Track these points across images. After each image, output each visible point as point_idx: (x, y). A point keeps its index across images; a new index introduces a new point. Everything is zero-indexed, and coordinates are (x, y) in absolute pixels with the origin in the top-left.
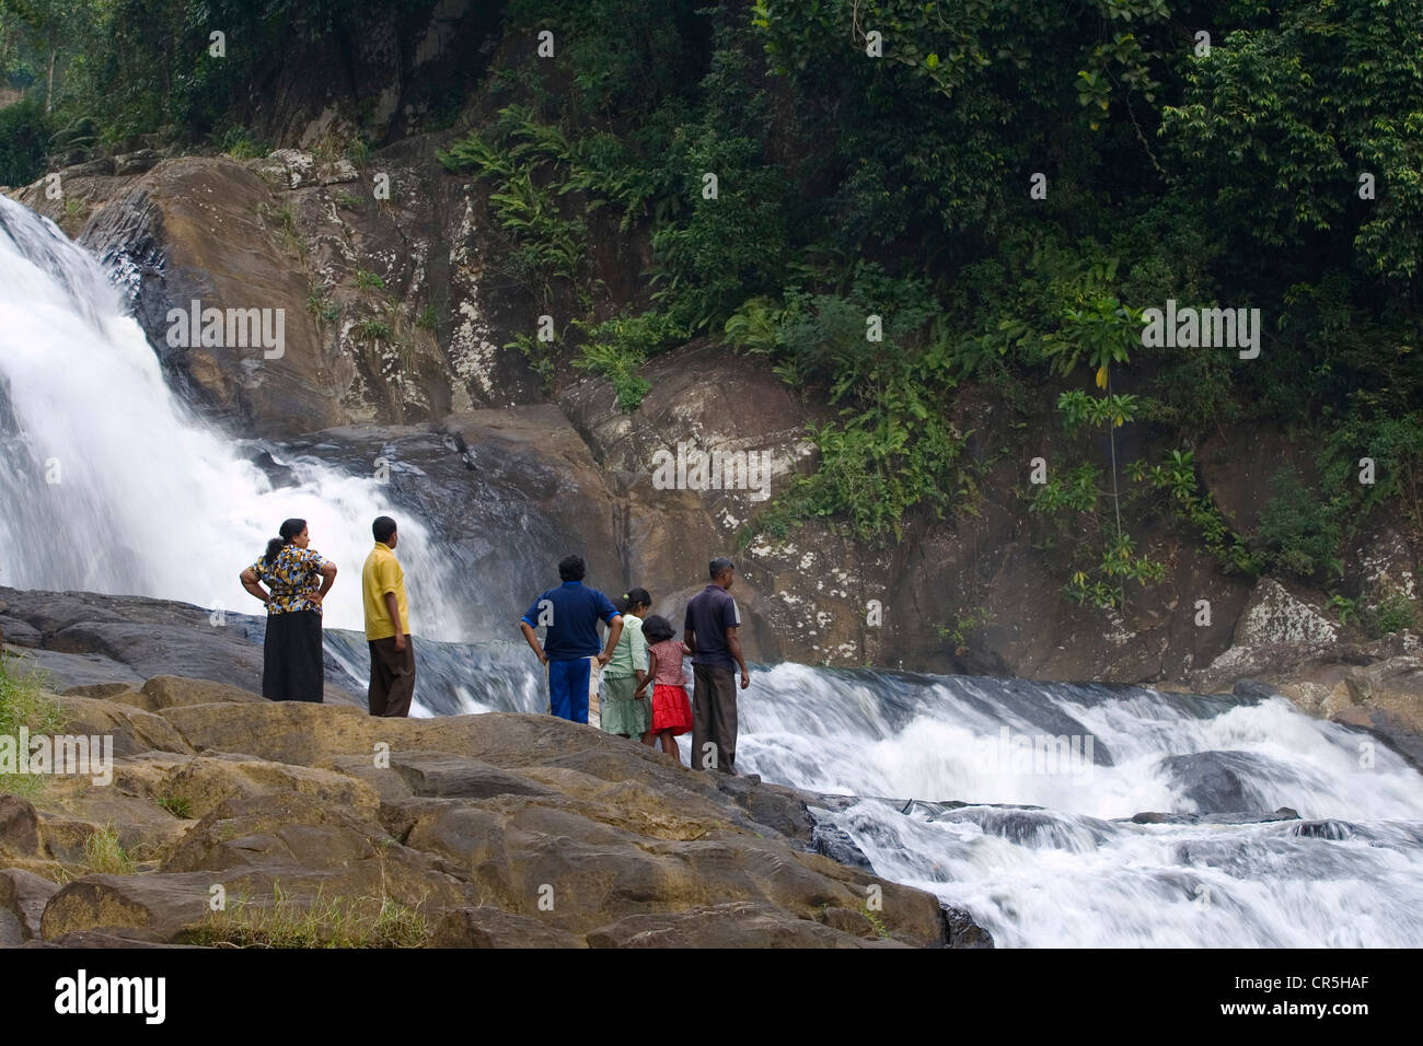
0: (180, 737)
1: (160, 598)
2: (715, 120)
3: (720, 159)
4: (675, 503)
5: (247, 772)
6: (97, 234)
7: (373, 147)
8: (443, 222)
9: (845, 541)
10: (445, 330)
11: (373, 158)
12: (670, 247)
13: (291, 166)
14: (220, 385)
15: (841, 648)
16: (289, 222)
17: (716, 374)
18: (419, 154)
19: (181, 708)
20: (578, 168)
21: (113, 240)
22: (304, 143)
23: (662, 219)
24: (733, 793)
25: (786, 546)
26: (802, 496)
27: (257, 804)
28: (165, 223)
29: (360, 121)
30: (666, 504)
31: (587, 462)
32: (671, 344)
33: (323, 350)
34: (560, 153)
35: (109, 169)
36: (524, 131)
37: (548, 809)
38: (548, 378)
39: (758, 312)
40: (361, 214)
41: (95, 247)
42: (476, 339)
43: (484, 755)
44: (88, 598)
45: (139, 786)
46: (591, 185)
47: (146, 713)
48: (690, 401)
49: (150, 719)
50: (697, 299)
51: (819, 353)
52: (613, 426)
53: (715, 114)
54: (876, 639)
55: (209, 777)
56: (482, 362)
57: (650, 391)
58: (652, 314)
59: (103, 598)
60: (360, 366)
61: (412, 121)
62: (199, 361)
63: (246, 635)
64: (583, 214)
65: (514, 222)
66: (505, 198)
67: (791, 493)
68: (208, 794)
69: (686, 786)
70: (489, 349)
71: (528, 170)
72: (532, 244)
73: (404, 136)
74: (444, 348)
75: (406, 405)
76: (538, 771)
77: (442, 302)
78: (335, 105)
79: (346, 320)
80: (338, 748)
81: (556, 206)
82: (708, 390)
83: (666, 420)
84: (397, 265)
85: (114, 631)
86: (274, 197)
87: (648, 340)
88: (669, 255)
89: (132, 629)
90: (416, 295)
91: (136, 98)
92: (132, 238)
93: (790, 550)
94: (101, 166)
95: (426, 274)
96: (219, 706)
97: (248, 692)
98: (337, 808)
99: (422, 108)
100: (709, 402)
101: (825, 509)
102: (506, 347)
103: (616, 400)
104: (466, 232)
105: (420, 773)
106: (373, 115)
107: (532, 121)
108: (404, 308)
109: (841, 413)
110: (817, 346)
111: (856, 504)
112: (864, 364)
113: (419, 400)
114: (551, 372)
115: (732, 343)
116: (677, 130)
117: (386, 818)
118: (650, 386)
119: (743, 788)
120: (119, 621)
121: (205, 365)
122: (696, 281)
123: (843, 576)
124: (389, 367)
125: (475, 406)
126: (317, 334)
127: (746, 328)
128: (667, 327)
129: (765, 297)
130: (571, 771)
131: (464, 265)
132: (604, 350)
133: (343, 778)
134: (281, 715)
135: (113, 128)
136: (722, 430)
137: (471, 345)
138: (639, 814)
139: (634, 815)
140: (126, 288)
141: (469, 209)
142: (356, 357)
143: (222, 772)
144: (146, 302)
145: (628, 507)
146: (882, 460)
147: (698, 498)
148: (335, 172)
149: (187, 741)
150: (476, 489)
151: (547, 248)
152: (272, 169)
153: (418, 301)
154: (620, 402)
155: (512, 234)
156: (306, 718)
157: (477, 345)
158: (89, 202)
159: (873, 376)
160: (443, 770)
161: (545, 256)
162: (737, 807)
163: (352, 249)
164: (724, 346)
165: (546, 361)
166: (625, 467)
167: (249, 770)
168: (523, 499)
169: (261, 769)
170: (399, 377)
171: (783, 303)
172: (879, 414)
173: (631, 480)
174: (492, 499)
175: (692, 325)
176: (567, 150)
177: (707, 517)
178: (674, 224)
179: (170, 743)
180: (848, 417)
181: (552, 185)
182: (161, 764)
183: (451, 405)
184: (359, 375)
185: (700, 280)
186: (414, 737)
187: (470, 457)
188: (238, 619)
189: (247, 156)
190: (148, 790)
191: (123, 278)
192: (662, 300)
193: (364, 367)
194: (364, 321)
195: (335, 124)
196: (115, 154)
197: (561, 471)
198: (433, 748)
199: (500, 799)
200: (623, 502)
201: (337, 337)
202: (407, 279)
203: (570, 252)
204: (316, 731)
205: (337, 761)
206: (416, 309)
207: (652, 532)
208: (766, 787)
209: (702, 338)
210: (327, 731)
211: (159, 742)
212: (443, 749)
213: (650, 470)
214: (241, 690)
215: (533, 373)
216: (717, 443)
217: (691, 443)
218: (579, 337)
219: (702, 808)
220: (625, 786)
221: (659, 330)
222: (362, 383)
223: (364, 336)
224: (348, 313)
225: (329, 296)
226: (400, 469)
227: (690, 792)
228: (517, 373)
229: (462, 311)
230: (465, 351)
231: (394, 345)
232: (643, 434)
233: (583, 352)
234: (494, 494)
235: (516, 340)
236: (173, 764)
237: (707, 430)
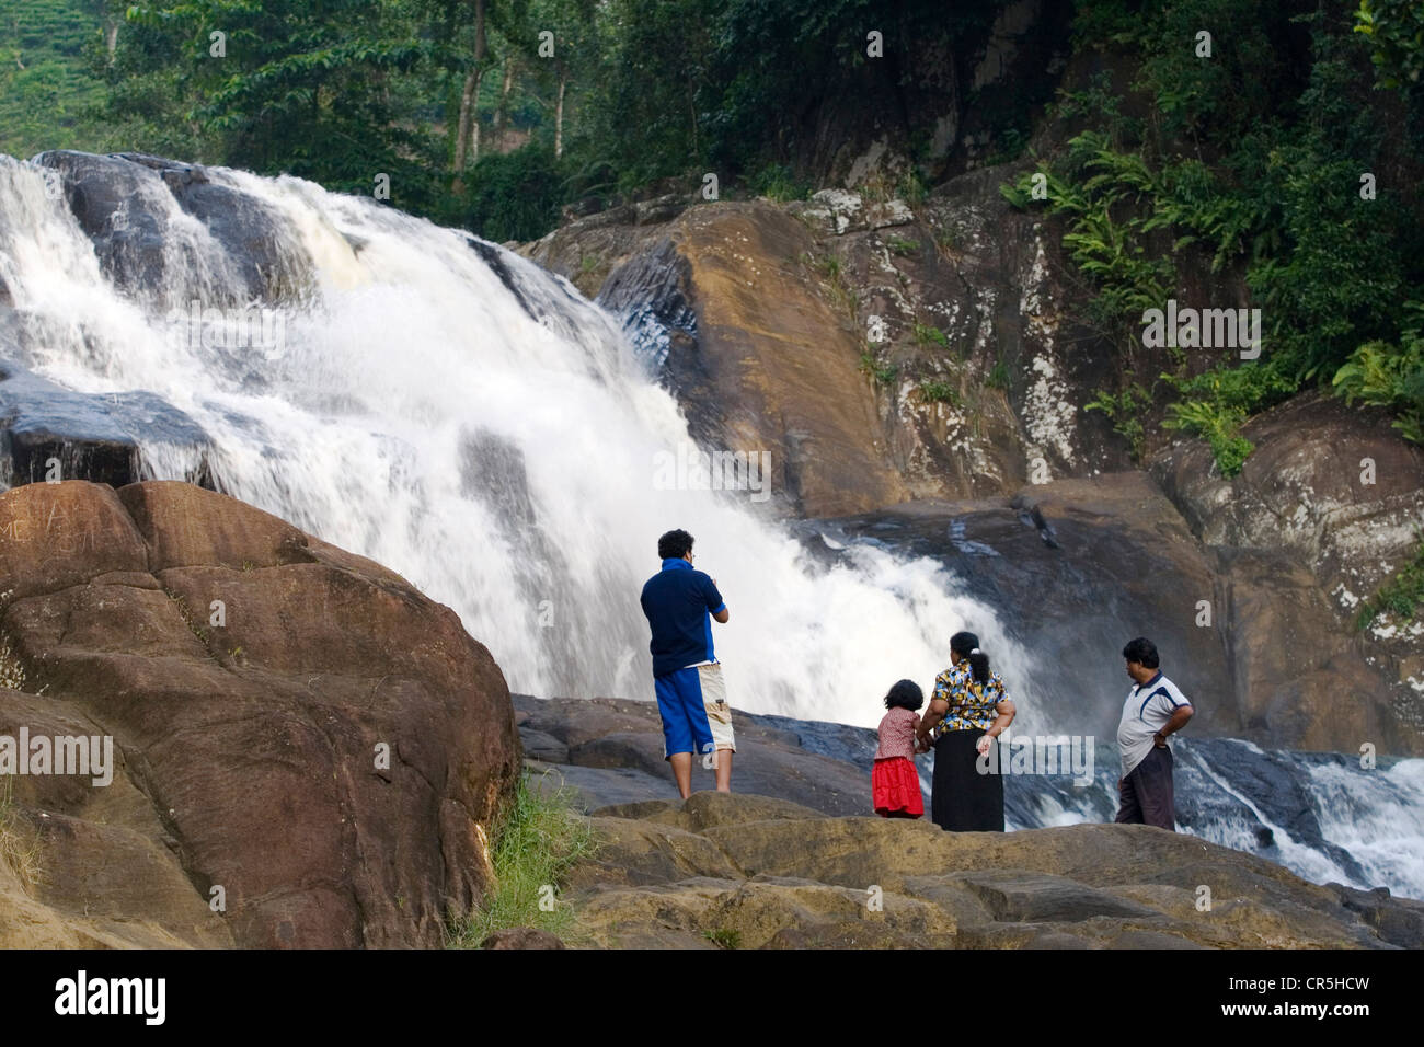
0: (727, 860)
2: (1316, 142)
3: (1323, 186)
4: (1284, 579)
5: (805, 898)
6: (619, 292)
7: (928, 185)
8: (1011, 266)
10: (1016, 387)
11: (929, 197)
12: (1270, 288)
13: (836, 209)
16: (836, 273)
17: (1327, 432)
18: (982, 190)
19: (727, 828)
20: (1163, 201)
21: (638, 298)
22: (850, 183)
23: (1261, 256)
24: (1359, 909)
25: (1413, 625)
27: (816, 934)
28: (694, 278)
29: (915, 156)
30: (1274, 580)
31: (1183, 535)
32: (1274, 398)
33: (879, 417)
34: (1141, 184)
35: (632, 218)
36: (1100, 161)
37: (1149, 933)
38: (1136, 441)
39: (1372, 358)
40: (918, 262)
41: (617, 308)
42: (1053, 399)
43: (1075, 872)
44: (619, 705)
45: (681, 917)
46: (1178, 221)
47: (688, 834)
48: (1298, 463)
49: (693, 841)
50: (1302, 346)
52: (1211, 494)
53: (1316, 134)
55: (761, 905)
56: (1060, 425)
57: (1253, 453)
59: (636, 704)
60: (922, 434)
61: (972, 153)
62: (740, 433)
63: (800, 742)
64: (1171, 255)
65: (1093, 264)
66: (1081, 238)
67: (1417, 564)
68: (761, 924)
69: (1306, 903)
70: (1069, 410)
71: (1106, 205)
72: (1113, 289)
73: (963, 171)
74: (1017, 410)
75: (974, 476)
76: (1136, 889)
77: (1013, 359)
78: (885, 138)
79: (903, 382)
80: (908, 868)
81: (1139, 245)
82: (1318, 450)
83: (1275, 486)
84: (961, 317)
85: (651, 742)
86: (819, 245)
87: (1249, 394)
88: (1270, 297)
90: (983, 351)
91: (658, 136)
92: (657, 296)
93: (1417, 630)
94: (620, 215)
95: (994, 327)
96: (771, 823)
97: (804, 808)
98: (909, 937)
99: (984, 138)
100: (1319, 463)
102: (1086, 408)
103: (1214, 465)
104: (1038, 277)
105: (1001, 897)
106: (928, 149)
107: (1108, 150)
108: (970, 367)
113: (990, 471)
114: (1139, 434)
115: (1344, 395)
116: (1272, 154)
118: (1253, 447)
119: (1370, 904)
121: (745, 437)
122: (1302, 326)
124: (955, 433)
125: (1054, 475)
126: (872, 399)
127: (1359, 378)
129: (1380, 342)
130: (1173, 888)
131: (1036, 316)
132: (1198, 408)
133: (914, 902)
134: (841, 833)
135: (632, 172)
136: (1338, 491)
137: (1047, 406)
138: (1253, 936)
139: (1246, 936)
140: (654, 353)
141: (1041, 252)
142: (916, 423)
143: (776, 899)
145: (1231, 586)
147: (1310, 573)
148: (886, 214)
149: (735, 864)
150: (1057, 570)
151: (1127, 295)
152: (815, 213)
153: (985, 358)
154: (1219, 466)
155: (1090, 278)
156: (870, 835)
157: (1054, 405)
158: (609, 257)
160: (1027, 890)
161: (1129, 303)
162: (1362, 925)
163: (908, 300)
164: (1335, 399)
165: (1133, 422)
166: (1226, 541)
167: (807, 896)
168: (1110, 579)
169: (820, 894)
171: (1401, 349)
173: (1234, 555)
174: (1076, 581)
175: (1298, 377)
176: (1149, 180)
177: (1322, 595)
178: (1274, 261)
179: (717, 867)
181: (1134, 222)
182: (707, 891)
183: (1026, 474)
184: (921, 444)
185: (1305, 324)
186: (993, 854)
187: (1049, 534)
188: (791, 726)
189: (786, 199)
190: (693, 921)
191: (650, 342)
193: (926, 436)
194: (925, 382)
195: (885, 159)
196: (636, 202)
197: (1153, 546)
198: (1015, 866)
199: (1092, 923)
201: (895, 403)
202: (973, 334)
203: (1157, 296)
204: (882, 849)
205: (907, 882)
206: (982, 368)
207: (1260, 614)
208: (1396, 901)
209: (1310, 391)
210: (895, 850)
211: (704, 865)
212: (1027, 867)
213: (1254, 543)
214: (795, 805)
215: (1119, 436)
216: (1330, 511)
217: (1301, 511)
218: (1169, 394)
219: (1324, 927)
220: (1235, 904)
221: (1261, 383)
222: (925, 453)
223: (926, 399)
224: (907, 373)
225: (884, 356)
226: (970, 550)
227: (1310, 909)
228: (1100, 436)
229: (1036, 368)
230: (1040, 413)
231: (959, 408)
232: (1246, 503)
233: (1174, 411)
234: (1078, 575)
235: (1098, 400)
236: (721, 891)
237: (1319, 496)
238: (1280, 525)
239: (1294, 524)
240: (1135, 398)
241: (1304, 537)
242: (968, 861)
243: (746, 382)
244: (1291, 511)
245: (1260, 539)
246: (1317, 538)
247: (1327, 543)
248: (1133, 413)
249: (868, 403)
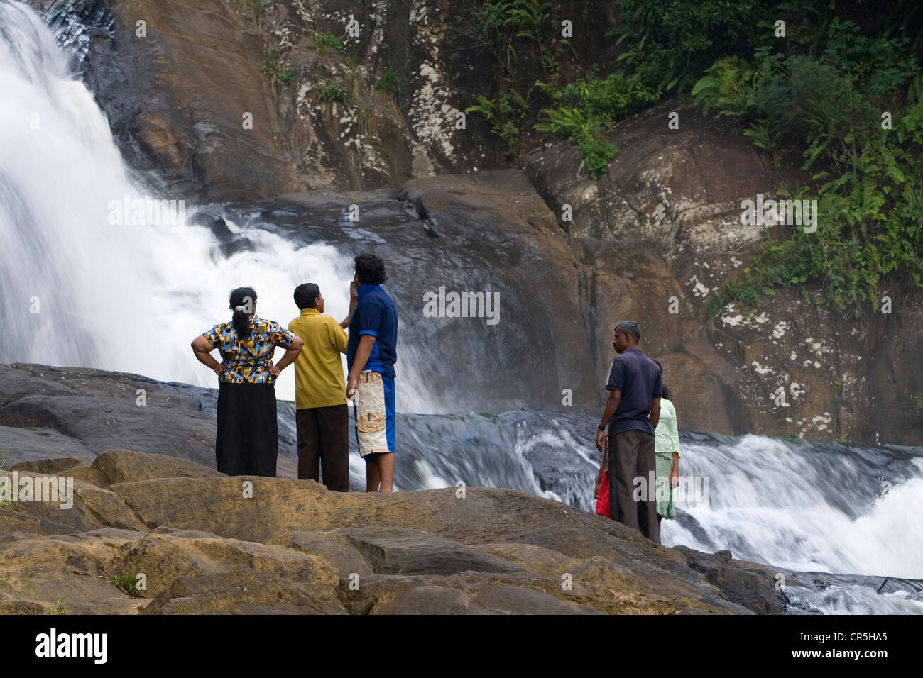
0: (132, 513)
1: (111, 370)
4: (643, 270)
5: (201, 549)
9: (819, 309)
10: (405, 91)
14: (173, 150)
15: (815, 420)
17: (685, 138)
19: (133, 484)
24: (703, 570)
25: (758, 314)
26: (775, 263)
27: (212, 582)
30: (633, 271)
33: (279, 114)
37: (512, 587)
38: (512, 142)
39: (727, 72)
41: (42, 7)
42: (437, 102)
43: (446, 531)
44: (37, 370)
45: (90, 564)
47: (97, 488)
48: (658, 166)
49: (102, 495)
50: (665, 61)
51: (790, 115)
52: (579, 191)
54: (852, 411)
55: (162, 554)
56: (443, 125)
57: (617, 155)
58: (619, 76)
60: (317, 131)
62: (151, 125)
63: (200, 408)
67: (763, 261)
68: (161, 572)
69: (655, 563)
70: (451, 113)
72: (494, 3)
74: (404, 111)
75: (364, 170)
76: (503, 547)
77: (402, 64)
79: (302, 82)
80: (295, 524)
82: (677, 154)
83: (636, 186)
85: (63, 404)
87: (614, 103)
88: (637, 15)
89: (83, 403)
90: (375, 57)
93: (762, 319)
95: (385, 35)
96: (173, 481)
97: (202, 466)
98: (295, 586)
100: (677, 166)
101: (798, 275)
102: (467, 111)
103: (582, 165)
105: (380, 551)
108: (363, 70)
109: (815, 177)
110: (791, 108)
111: (830, 273)
112: (839, 127)
113: (379, 165)
114: (514, 135)
115: (702, 104)
117: (345, 596)
118: (617, 150)
119: (714, 565)
120: (68, 394)
121: (157, 130)
122: (665, 42)
123: (817, 346)
124: (347, 131)
125: (437, 171)
126: (273, 98)
127: (716, 90)
128: (634, 89)
129: (735, 57)
130: (536, 547)
131: (424, 26)
132: (569, 114)
133: (301, 555)
136: (693, 192)
137: (432, 108)
138: (606, 592)
139: (600, 592)
140: (75, 50)
142: (313, 120)
143: (176, 549)
144: (95, 63)
145: (595, 275)
146: (858, 225)
149: (139, 517)
150: (437, 256)
151: (508, 10)
153: (377, 63)
154: (586, 167)
157: (438, 108)
159: (848, 139)
160: (404, 546)
161: (508, 16)
162: (707, 585)
163: (309, 9)
164: (693, 108)
165: (509, 124)
166: (591, 234)
167: (204, 547)
168: (485, 266)
169: (216, 546)
170: (357, 142)
171: (754, 64)
172: (854, 176)
173: (598, 247)
174: (455, 267)
175: (660, 87)
177: (677, 285)
179: (123, 520)
180: (822, 182)
182: (112, 541)
183: (411, 169)
184: (316, 139)
185: (668, 40)
186: (374, 512)
187: (431, 224)
188: (192, 392)
190: (100, 568)
192: (629, 61)
193: (321, 132)
194: (322, 83)
197: (525, 238)
198: (394, 524)
199: (463, 576)
200: (589, 270)
201: (294, 101)
204: (273, 506)
205: (295, 537)
206: (374, 72)
207: (619, 301)
208: (736, 564)
209: (671, 101)
210: (285, 508)
211: (111, 518)
212: (404, 525)
213: (617, 237)
214: (195, 464)
215: (497, 136)
216: (687, 209)
217: (660, 209)
218: (543, 100)
219: (671, 586)
220: (591, 563)
221: (626, 92)
222: (320, 147)
223: (322, 99)
224: (305, 75)
225: (285, 58)
226: (359, 237)
227: (659, 569)
228: (479, 137)
229: (422, 73)
230: (425, 114)
231: (352, 108)
232: (610, 200)
233: (547, 116)
234: (456, 262)
235: (478, 103)
236: (125, 541)
237: (676, 196)
238: (640, 221)
239: (653, 221)
240: (512, 103)
241: (662, 233)
242: (350, 518)
243: (158, 79)
244: (651, 209)
245: (621, 233)
246: (673, 234)
247: (682, 239)
248: (510, 116)
249: (269, 101)
